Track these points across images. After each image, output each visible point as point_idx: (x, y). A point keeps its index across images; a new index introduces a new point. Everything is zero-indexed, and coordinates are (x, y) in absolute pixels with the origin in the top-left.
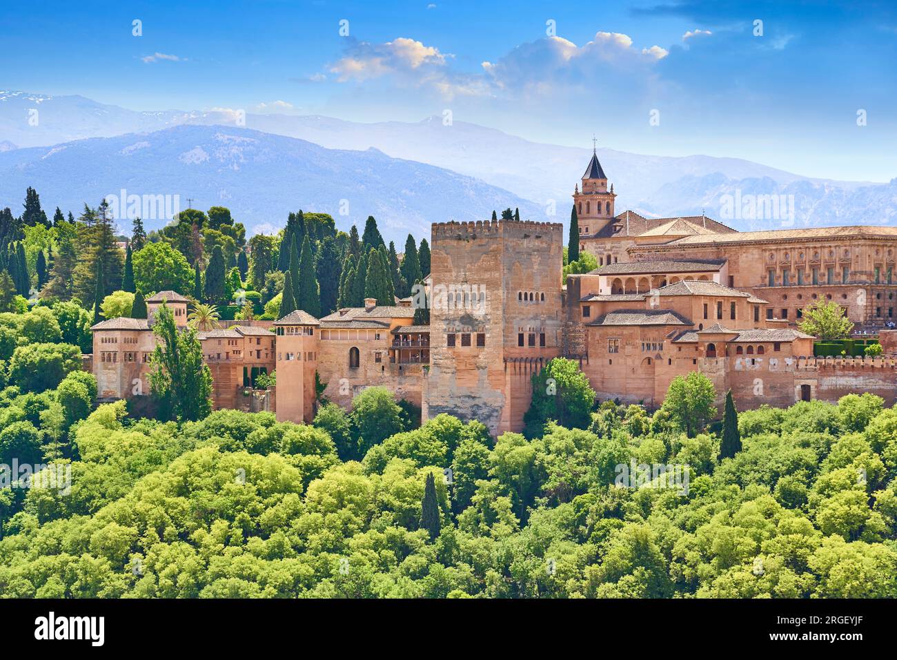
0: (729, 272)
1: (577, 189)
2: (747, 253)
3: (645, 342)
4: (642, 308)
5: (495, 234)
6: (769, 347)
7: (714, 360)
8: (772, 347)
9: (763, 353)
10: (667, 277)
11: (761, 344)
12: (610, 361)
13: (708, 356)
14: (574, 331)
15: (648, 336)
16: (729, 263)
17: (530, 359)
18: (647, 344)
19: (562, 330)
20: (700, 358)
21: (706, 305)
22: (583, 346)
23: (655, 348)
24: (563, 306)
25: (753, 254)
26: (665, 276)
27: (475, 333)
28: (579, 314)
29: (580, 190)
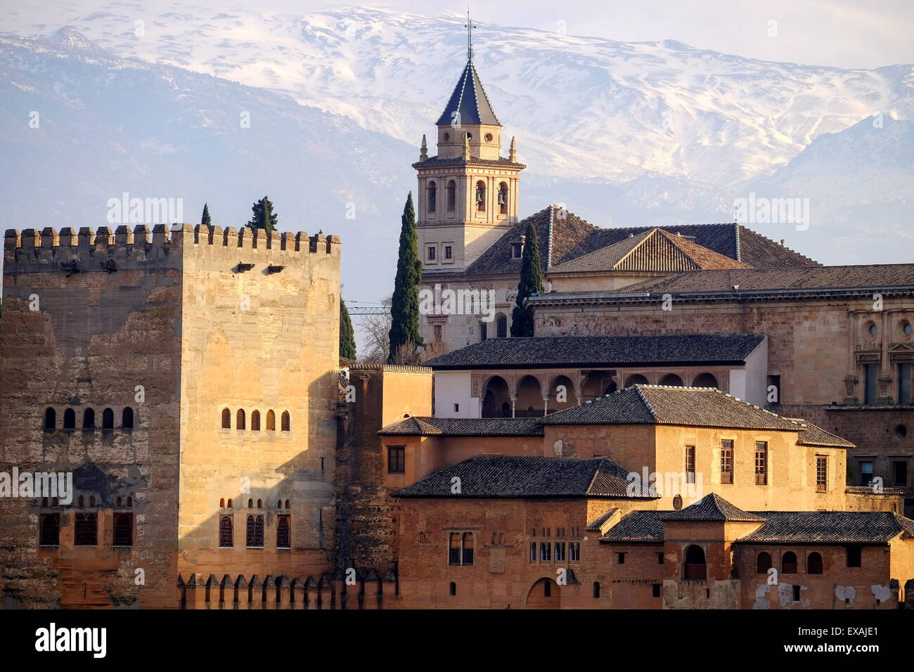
0: (771, 366)
1: (424, 149)
2: (815, 319)
3: (539, 540)
4: (535, 453)
5: (161, 261)
6: (835, 557)
7: (700, 588)
8: (839, 558)
9: (821, 572)
10: (618, 375)
11: (817, 550)
12: (453, 586)
13: (687, 576)
14: (366, 510)
15: (544, 525)
16: (770, 344)
17: (248, 579)
18: (543, 546)
19: (337, 506)
20: (667, 583)
21: (692, 451)
22: (386, 547)
23: (561, 556)
24: (339, 445)
25: (826, 323)
26: (614, 373)
27: (110, 512)
28: (379, 467)
29: (433, 152)
